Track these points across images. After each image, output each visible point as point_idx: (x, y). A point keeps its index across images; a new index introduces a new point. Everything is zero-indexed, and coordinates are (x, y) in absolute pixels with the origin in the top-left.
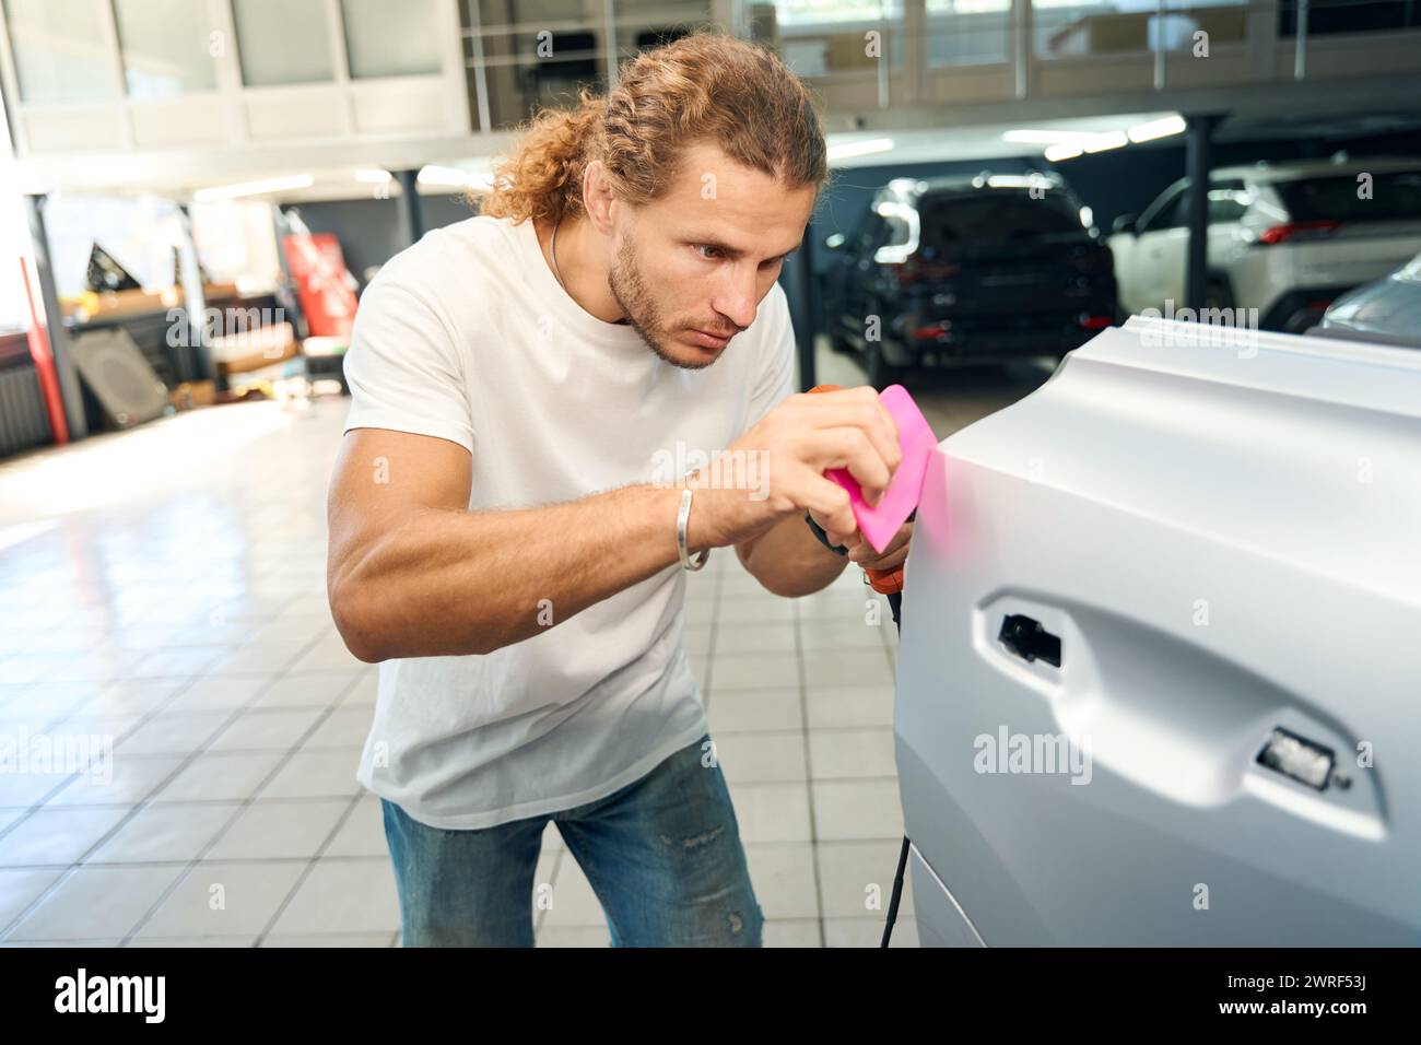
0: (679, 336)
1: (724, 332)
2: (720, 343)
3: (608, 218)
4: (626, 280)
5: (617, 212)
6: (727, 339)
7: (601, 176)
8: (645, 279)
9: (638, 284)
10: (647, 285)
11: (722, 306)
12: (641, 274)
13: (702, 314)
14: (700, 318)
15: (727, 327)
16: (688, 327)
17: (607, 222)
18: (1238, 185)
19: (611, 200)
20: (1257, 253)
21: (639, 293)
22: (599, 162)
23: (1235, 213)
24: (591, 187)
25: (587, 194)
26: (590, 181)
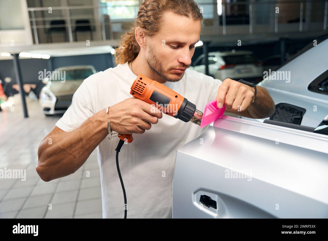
0: (170, 72)
1: (183, 68)
2: (182, 71)
3: (144, 43)
4: (152, 59)
5: (146, 40)
6: (184, 70)
7: (140, 31)
8: (158, 57)
9: (156, 59)
10: (158, 59)
11: (181, 60)
12: (156, 56)
13: (175, 64)
14: (175, 65)
15: (183, 66)
16: (172, 69)
17: (144, 44)
18: (214, 56)
19: (144, 38)
20: (219, 72)
21: (157, 62)
22: (139, 27)
23: (214, 62)
24: (137, 35)
25: (137, 37)
26: (137, 33)
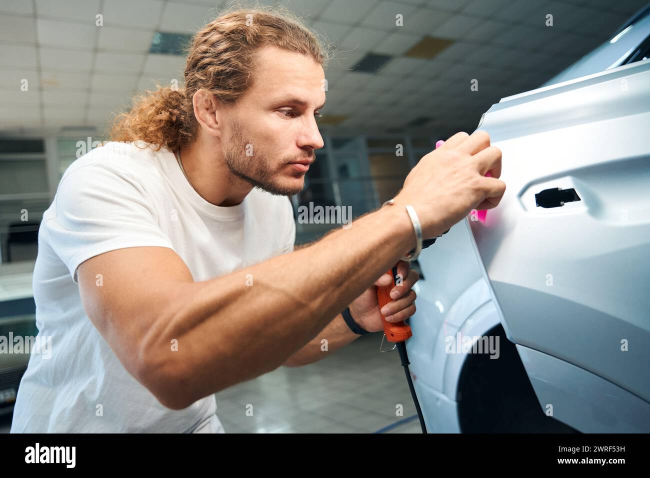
7: (205, 98)
11: (303, 141)
13: (294, 151)
14: (293, 154)
16: (287, 163)
19: (215, 112)
22: (201, 90)
24: (199, 109)
25: (198, 114)
26: (198, 105)
